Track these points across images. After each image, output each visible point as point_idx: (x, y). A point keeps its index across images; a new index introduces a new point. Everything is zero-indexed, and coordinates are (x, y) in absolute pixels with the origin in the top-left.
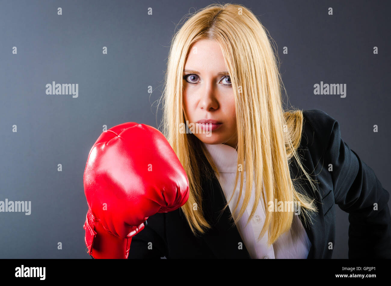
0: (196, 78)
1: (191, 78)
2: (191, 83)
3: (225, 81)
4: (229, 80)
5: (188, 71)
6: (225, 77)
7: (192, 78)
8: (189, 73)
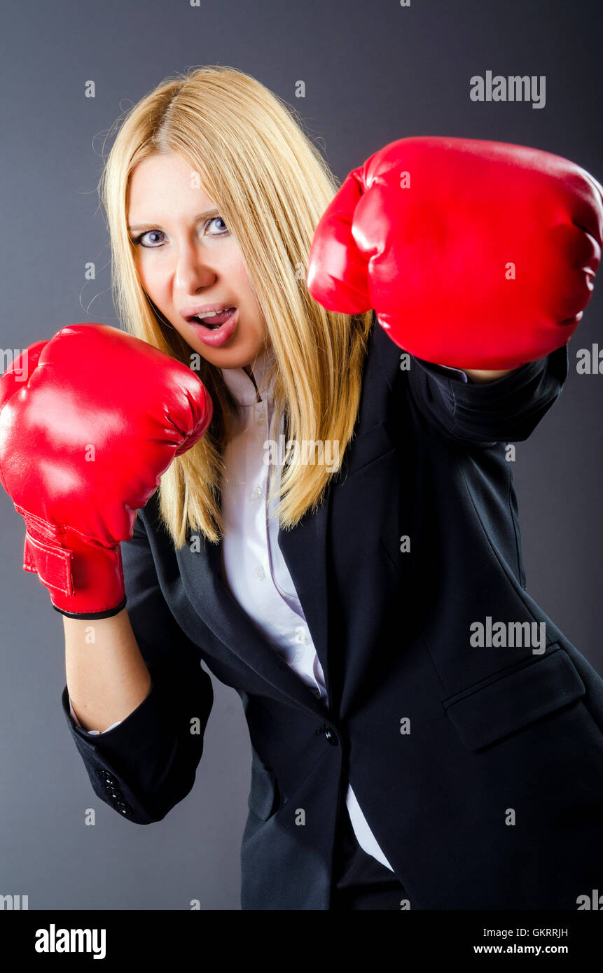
0: (160, 236)
1: (150, 238)
2: (150, 247)
3: (214, 228)
4: (223, 225)
5: (137, 229)
6: (213, 219)
7: (154, 237)
8: (143, 232)
